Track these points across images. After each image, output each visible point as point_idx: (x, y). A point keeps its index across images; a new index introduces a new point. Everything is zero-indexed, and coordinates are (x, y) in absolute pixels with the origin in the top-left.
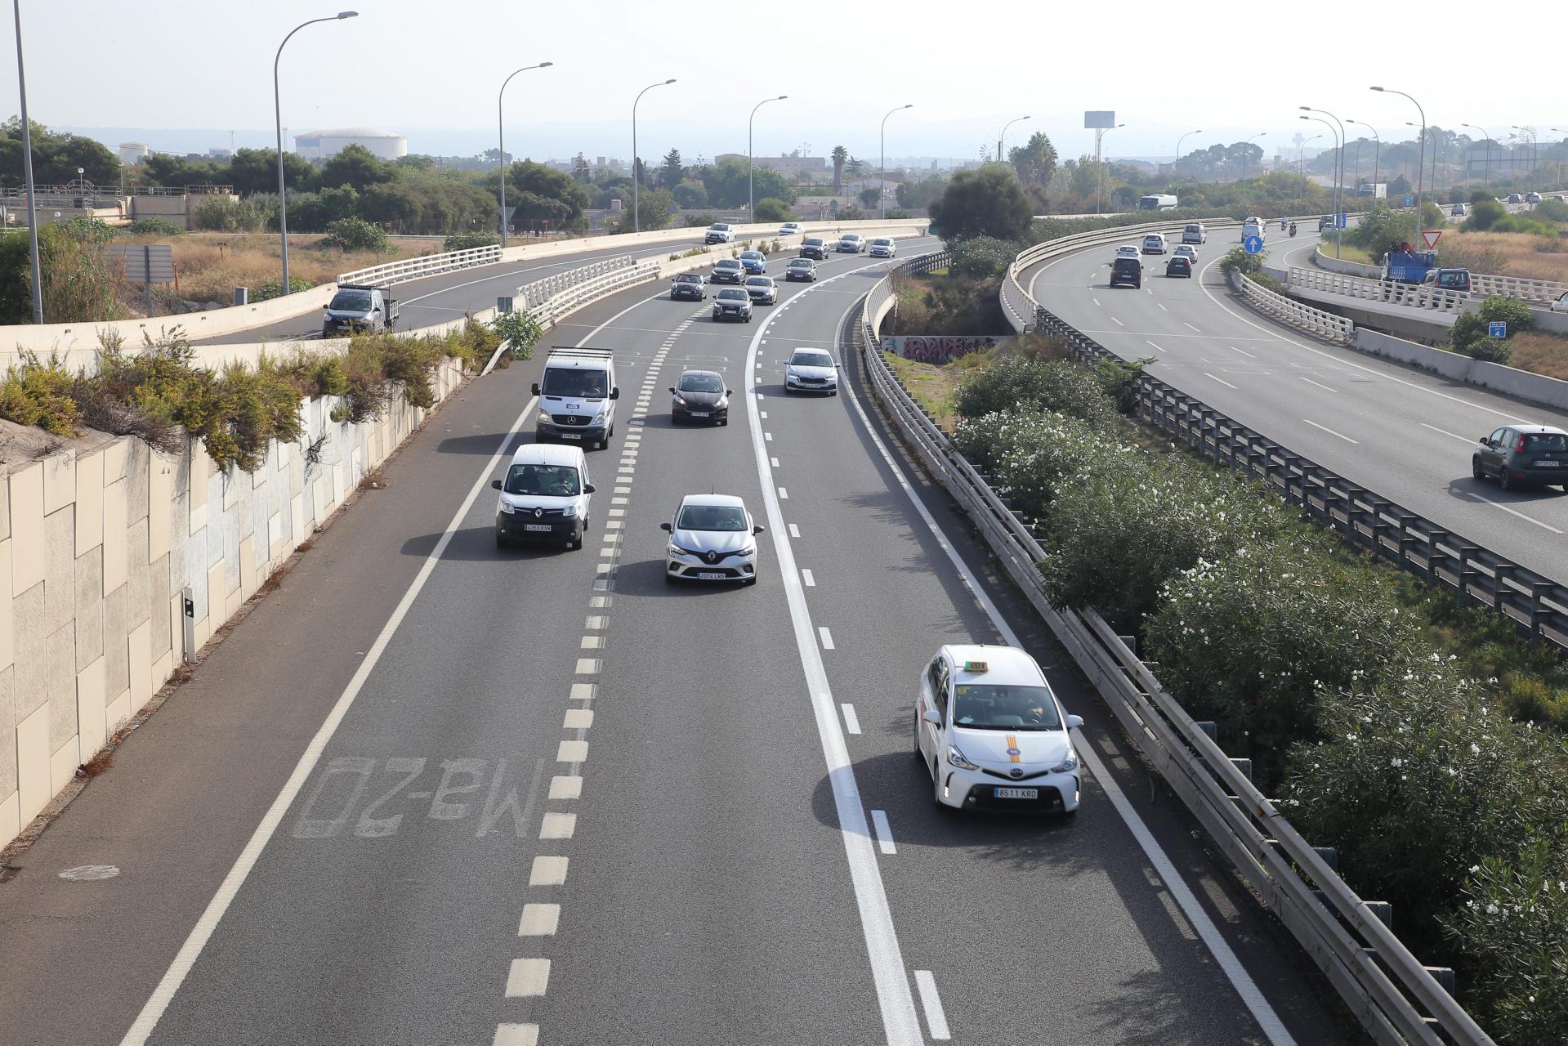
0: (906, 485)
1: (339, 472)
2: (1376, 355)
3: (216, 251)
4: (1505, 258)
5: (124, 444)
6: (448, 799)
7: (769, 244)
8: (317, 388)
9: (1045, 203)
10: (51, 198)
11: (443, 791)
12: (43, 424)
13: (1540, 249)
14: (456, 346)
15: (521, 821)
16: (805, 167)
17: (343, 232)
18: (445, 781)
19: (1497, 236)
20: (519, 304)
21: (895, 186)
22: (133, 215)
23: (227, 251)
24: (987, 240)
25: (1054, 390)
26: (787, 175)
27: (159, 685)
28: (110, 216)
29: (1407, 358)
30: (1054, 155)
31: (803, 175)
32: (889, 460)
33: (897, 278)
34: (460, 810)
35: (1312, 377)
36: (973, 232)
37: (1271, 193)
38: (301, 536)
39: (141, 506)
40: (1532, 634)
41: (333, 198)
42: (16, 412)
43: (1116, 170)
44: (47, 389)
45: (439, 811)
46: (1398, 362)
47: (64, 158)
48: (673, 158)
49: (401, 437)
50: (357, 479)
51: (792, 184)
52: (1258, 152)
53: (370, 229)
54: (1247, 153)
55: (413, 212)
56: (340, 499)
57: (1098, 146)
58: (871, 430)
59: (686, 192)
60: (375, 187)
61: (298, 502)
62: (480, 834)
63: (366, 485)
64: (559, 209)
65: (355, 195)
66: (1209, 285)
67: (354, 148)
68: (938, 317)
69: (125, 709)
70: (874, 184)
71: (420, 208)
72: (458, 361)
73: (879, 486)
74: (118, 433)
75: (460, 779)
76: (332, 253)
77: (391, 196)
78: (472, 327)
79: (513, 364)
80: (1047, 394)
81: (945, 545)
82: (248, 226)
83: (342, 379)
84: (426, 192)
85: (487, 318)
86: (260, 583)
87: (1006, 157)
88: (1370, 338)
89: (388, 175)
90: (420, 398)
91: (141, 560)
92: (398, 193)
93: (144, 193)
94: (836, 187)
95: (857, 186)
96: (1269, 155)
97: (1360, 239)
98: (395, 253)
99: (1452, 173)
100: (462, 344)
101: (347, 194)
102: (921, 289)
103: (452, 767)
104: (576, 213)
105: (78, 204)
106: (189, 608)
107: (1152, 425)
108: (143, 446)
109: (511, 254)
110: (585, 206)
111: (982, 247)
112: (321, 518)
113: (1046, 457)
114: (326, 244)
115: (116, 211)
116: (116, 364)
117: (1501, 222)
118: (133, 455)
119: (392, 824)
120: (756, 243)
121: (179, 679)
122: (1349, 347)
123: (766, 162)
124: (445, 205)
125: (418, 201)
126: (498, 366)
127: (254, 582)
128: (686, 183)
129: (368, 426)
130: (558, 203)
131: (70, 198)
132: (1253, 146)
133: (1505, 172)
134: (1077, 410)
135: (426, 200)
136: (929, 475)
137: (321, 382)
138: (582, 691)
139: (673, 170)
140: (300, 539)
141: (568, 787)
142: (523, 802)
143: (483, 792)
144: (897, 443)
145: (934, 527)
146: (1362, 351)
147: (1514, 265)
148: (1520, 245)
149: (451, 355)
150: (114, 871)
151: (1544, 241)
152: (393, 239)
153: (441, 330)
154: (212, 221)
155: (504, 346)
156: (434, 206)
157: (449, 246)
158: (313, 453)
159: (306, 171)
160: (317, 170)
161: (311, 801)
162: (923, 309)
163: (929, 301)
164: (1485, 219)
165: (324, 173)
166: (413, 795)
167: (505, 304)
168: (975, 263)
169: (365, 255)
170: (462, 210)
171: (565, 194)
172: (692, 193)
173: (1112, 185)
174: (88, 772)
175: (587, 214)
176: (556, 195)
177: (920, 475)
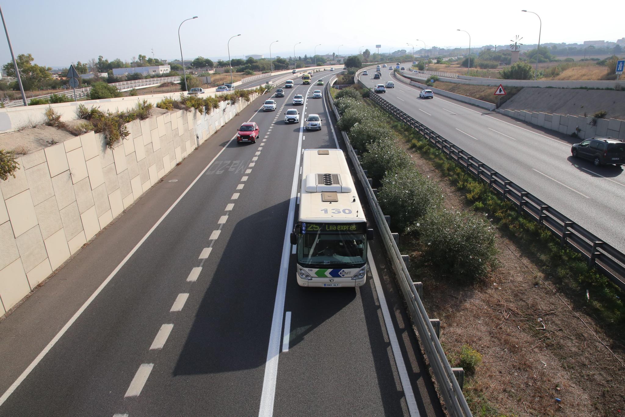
0: (327, 111)
1: (231, 113)
2: (414, 86)
3: (226, 77)
4: (440, 69)
5: (181, 111)
6: (232, 167)
7: (318, 70)
8: (225, 99)
9: (367, 61)
10: (203, 69)
11: (232, 166)
12: (167, 108)
13: (447, 67)
14: (257, 90)
15: (243, 170)
16: (328, 56)
17: (246, 72)
18: (233, 164)
19: (440, 65)
20: (270, 83)
21: (343, 59)
22: (216, 71)
23: (227, 76)
24: (354, 68)
25: (351, 94)
26: (325, 58)
27: (193, 150)
28: (211, 72)
29: (418, 86)
30: (370, 52)
31: (328, 58)
32: (326, 107)
33: (338, 75)
34: (233, 169)
35: (402, 90)
36: (352, 67)
37: (406, 58)
38: (222, 124)
39: (186, 121)
40: (418, 132)
41: (247, 66)
42: (162, 107)
43: (381, 55)
44: (167, 103)
45: (231, 169)
46: (417, 87)
47: (205, 63)
48: (306, 56)
49: (244, 107)
50: (235, 114)
51: (326, 59)
52: (406, 51)
53: (251, 71)
54: (404, 51)
55: (260, 68)
56: (231, 118)
57: (378, 51)
58: (325, 102)
59: (308, 62)
60: (253, 64)
61: (222, 119)
62: (236, 173)
63: (236, 115)
64: (285, 66)
65: (250, 65)
66: (391, 74)
67: (251, 58)
68: (345, 81)
69: (186, 155)
70: (340, 59)
71: (261, 67)
72: (257, 93)
73: (322, 111)
74: (180, 109)
75: (235, 164)
76: (244, 76)
77: (256, 65)
78: (261, 88)
79: (267, 93)
80: (350, 94)
81: (330, 121)
82: (233, 72)
83: (229, 98)
84: (262, 64)
85: (263, 86)
86: (214, 132)
87: (362, 53)
88: (413, 83)
89: (256, 62)
90: (248, 100)
91: (186, 130)
92: (257, 65)
93: (218, 68)
94: (333, 60)
95: (337, 59)
96: (407, 52)
97: (417, 66)
98: (255, 75)
99: (437, 55)
100: (259, 90)
101: (249, 65)
102: (342, 76)
103: (234, 162)
104: (287, 66)
105: (207, 70)
106: (198, 137)
107: (371, 99)
108: (185, 112)
109: (273, 74)
110: (289, 65)
111: (352, 69)
112: (227, 121)
113: (347, 105)
114: (244, 74)
115: (213, 71)
116: (184, 97)
117: (441, 62)
118: (183, 113)
119: (222, 172)
120: (316, 70)
121: (196, 149)
122: (410, 84)
123: (322, 56)
124: (265, 66)
125: (261, 66)
126: (265, 93)
127: (212, 132)
128: (308, 60)
129: (236, 104)
130: (284, 65)
131: (206, 69)
132: (405, 50)
133: (445, 54)
134: (355, 97)
135: (262, 66)
136: (332, 109)
137: (225, 98)
138: (260, 149)
139: (306, 58)
140: (222, 125)
141: (252, 165)
142: (244, 167)
143: (238, 166)
144: (328, 104)
145: (329, 118)
146: (412, 85)
147: (440, 70)
148: (443, 66)
149: (256, 92)
150: (177, 180)
151: (447, 65)
152: (255, 73)
153: (254, 88)
154: (227, 71)
155: (266, 90)
156: (263, 67)
157: (262, 73)
158: (224, 110)
159: (243, 62)
160: (245, 62)
161: (210, 169)
162: (342, 80)
163: (343, 79)
164: (438, 62)
165: (246, 62)
166: (227, 167)
167: (267, 83)
168: (352, 72)
169: (250, 75)
170: (268, 67)
171: (285, 63)
172: (309, 62)
173: (380, 57)
174: (178, 165)
175: (290, 67)
176: (284, 64)
177: (330, 109)
